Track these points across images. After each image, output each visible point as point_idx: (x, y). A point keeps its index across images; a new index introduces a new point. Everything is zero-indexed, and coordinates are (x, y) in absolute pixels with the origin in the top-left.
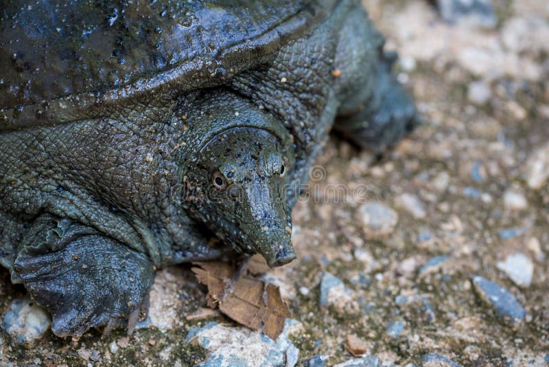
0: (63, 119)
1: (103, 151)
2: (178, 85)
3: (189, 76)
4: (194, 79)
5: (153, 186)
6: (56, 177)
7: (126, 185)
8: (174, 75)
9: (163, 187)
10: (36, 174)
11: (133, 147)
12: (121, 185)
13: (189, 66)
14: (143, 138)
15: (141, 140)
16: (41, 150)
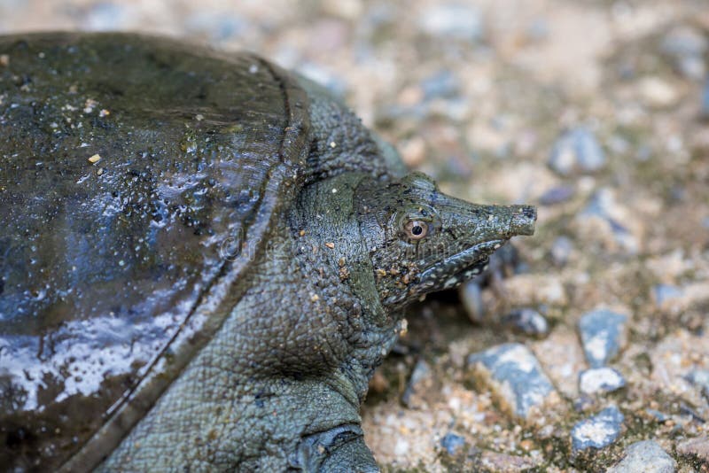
0: (216, 323)
1: (272, 323)
2: (281, 207)
3: (281, 193)
4: (285, 193)
5: (334, 322)
6: (247, 388)
7: (312, 340)
8: (272, 201)
9: (341, 315)
10: (229, 403)
11: (294, 298)
12: (308, 344)
13: (274, 184)
14: (295, 281)
15: (295, 286)
16: (218, 373)
